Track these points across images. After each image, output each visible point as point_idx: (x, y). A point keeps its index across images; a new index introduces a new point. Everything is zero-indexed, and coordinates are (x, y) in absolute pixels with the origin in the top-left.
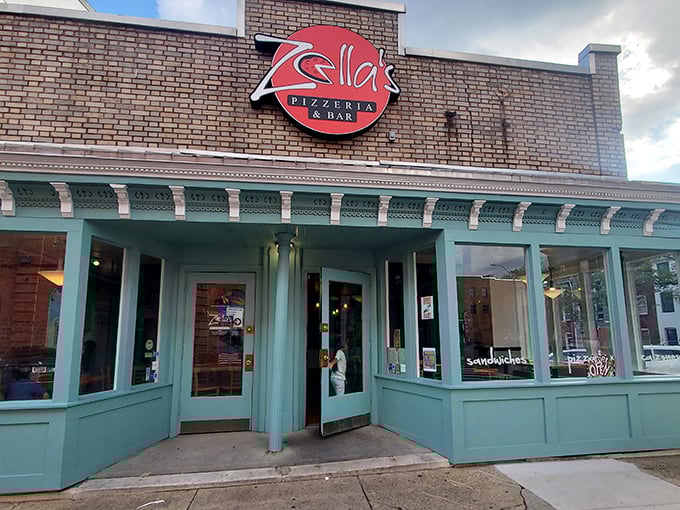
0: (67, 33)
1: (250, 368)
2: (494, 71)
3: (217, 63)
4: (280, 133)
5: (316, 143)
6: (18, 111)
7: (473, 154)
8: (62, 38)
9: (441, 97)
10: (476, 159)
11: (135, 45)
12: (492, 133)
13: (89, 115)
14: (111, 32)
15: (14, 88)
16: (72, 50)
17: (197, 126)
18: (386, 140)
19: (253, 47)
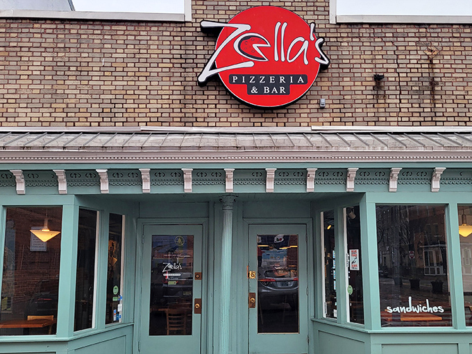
0: (48, 31)
1: (199, 311)
2: (424, 30)
3: (169, 47)
4: (223, 107)
5: (254, 114)
6: (14, 101)
7: (400, 114)
8: (44, 36)
9: (370, 61)
10: (404, 119)
11: (101, 37)
12: (420, 92)
13: (68, 101)
14: (82, 27)
15: (10, 82)
16: (52, 45)
17: (153, 105)
18: (317, 106)
19: (199, 29)
